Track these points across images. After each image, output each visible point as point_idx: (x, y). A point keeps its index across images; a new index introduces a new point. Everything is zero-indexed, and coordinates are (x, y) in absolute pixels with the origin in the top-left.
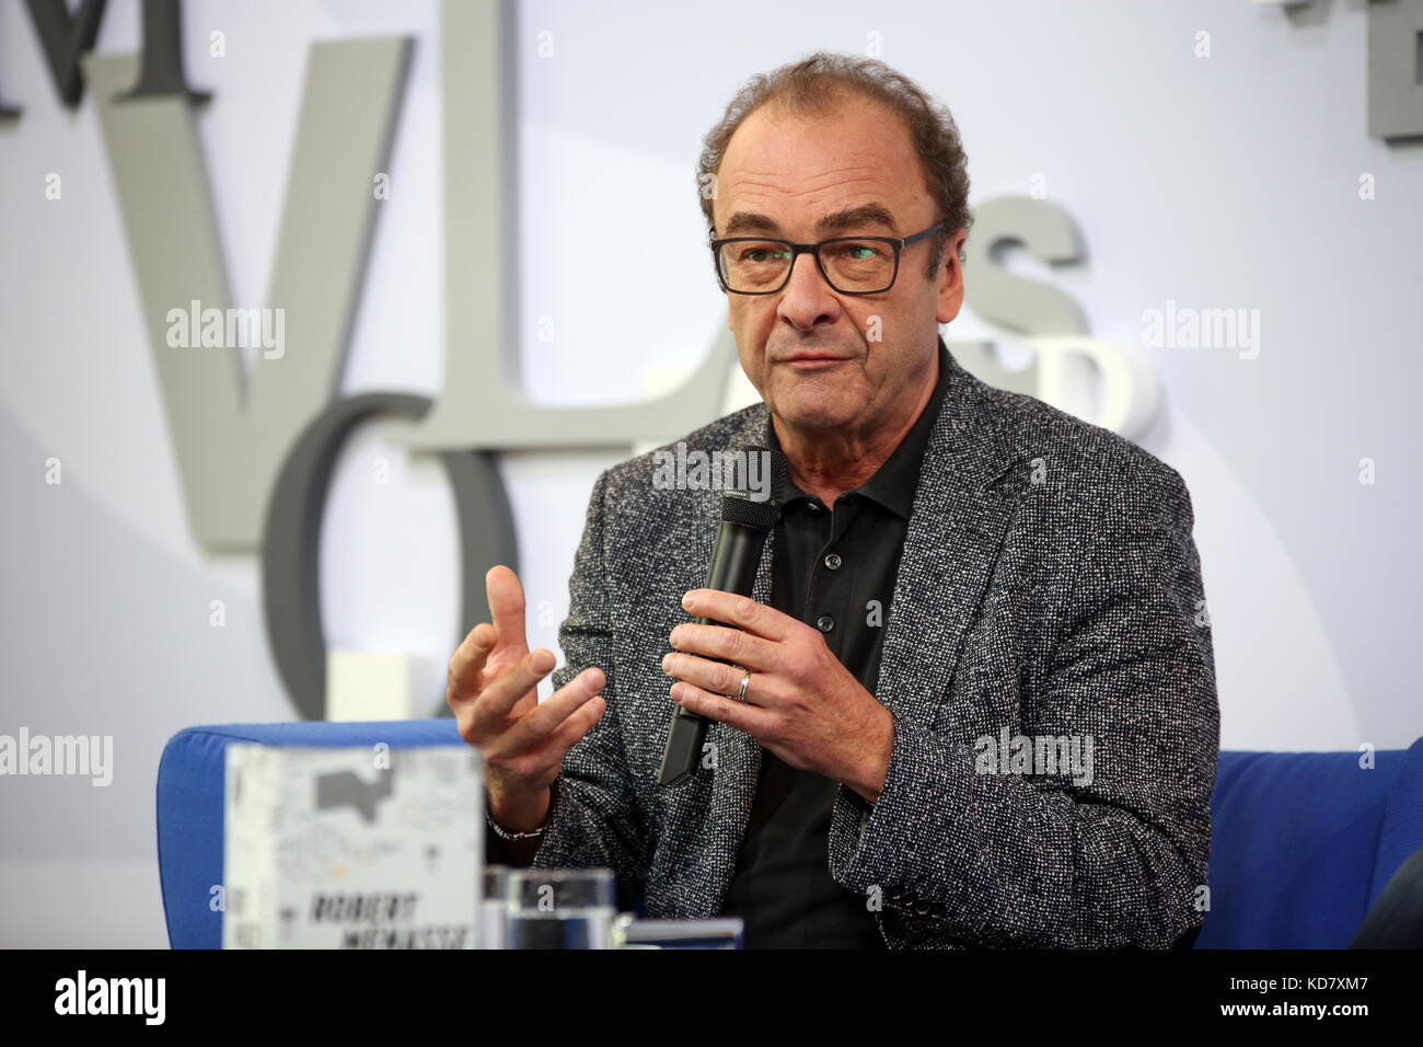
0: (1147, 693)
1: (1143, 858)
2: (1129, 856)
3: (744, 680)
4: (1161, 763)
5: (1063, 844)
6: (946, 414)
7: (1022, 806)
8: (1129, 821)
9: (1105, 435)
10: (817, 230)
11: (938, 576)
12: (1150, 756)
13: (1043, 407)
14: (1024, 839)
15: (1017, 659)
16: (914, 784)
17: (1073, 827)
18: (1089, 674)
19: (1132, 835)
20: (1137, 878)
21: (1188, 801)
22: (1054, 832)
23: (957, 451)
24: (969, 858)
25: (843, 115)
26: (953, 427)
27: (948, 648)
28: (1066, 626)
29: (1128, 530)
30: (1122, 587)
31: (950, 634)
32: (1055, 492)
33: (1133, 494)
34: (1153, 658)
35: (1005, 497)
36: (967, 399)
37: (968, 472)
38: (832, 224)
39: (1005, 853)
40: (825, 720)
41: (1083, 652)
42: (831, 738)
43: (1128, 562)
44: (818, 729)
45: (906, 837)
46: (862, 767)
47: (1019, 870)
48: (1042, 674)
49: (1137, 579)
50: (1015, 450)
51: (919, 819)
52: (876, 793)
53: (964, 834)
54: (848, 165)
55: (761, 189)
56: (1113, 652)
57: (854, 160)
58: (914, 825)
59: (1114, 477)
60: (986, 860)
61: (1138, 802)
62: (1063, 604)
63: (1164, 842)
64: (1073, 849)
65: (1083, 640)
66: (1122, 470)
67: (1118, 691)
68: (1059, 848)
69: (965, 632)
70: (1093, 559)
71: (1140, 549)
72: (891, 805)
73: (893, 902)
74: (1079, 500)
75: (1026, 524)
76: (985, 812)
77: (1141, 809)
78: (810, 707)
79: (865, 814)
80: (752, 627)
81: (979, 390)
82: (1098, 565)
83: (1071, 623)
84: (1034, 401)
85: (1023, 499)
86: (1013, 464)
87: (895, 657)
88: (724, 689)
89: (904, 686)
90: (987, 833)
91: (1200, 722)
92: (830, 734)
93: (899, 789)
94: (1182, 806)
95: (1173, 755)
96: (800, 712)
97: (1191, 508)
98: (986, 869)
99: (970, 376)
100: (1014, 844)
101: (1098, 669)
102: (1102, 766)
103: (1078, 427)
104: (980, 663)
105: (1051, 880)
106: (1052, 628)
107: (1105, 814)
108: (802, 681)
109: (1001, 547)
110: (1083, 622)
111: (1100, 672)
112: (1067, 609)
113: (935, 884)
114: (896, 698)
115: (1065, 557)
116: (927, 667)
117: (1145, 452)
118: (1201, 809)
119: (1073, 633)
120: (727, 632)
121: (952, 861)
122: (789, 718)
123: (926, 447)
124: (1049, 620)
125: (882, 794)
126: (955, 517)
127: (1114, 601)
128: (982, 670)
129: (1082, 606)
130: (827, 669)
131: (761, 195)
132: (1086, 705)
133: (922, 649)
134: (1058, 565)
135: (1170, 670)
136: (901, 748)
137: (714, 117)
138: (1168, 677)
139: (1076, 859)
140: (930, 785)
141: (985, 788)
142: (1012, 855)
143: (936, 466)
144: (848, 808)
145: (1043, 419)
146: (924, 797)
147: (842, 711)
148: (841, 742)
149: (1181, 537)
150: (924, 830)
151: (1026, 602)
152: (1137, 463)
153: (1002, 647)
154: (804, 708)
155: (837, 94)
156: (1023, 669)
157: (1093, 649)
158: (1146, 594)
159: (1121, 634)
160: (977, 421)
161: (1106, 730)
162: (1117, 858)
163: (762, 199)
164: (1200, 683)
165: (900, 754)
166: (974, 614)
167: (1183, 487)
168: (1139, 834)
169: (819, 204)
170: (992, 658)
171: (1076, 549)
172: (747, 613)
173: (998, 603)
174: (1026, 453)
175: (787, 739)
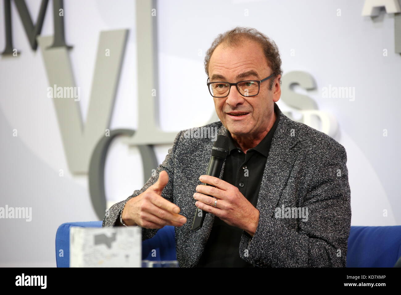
0: (331, 208)
1: (328, 254)
2: (324, 253)
3: (215, 201)
4: (335, 228)
5: (306, 249)
6: (279, 128)
7: (294, 238)
8: (324, 243)
9: (324, 135)
10: (237, 79)
11: (275, 174)
12: (331, 226)
13: (306, 127)
14: (294, 248)
15: (296, 197)
16: (264, 231)
17: (309, 245)
18: (315, 202)
19: (325, 247)
20: (326, 260)
21: (342, 239)
22: (303, 246)
23: (282, 138)
24: (279, 253)
25: (243, 46)
26: (281, 131)
27: (277, 194)
28: (310, 189)
29: (329, 163)
30: (326, 179)
31: (278, 190)
32: (309, 151)
33: (331, 153)
34: (333, 199)
35: (295, 152)
36: (285, 123)
37: (285, 144)
38: (240, 77)
39: (289, 252)
40: (239, 213)
41: (314, 196)
42: (240, 218)
43: (328, 172)
44: (236, 215)
45: (261, 246)
46: (249, 226)
47: (293, 257)
48: (302, 202)
49: (331, 177)
50: (298, 139)
51: (265, 242)
52: (253, 233)
53: (278, 246)
54: (245, 60)
55: (220, 68)
56: (322, 196)
57: (246, 59)
58: (264, 243)
59: (326, 147)
60: (283, 253)
61: (327, 238)
62: (309, 183)
63: (334, 250)
64: (309, 251)
65: (314, 193)
66: (328, 145)
67: (323, 207)
68: (305, 251)
69: (282, 190)
70: (319, 170)
71: (332, 168)
72: (257, 237)
73: (257, 264)
74: (315, 153)
75: (300, 159)
76: (284, 240)
77: (328, 240)
78: (234, 209)
79: (250, 239)
80: (218, 186)
81: (288, 121)
82: (320, 172)
83: (311, 188)
84: (304, 125)
85: (300, 152)
86: (298, 143)
87: (262, 196)
88: (210, 204)
89: (264, 205)
90: (284, 246)
91: (346, 217)
92: (240, 217)
93: (260, 233)
94: (340, 240)
95: (338, 226)
96: (231, 211)
97: (346, 157)
98: (283, 256)
99: (286, 117)
100: (292, 249)
101: (318, 201)
102: (317, 228)
103: (316, 132)
104: (285, 199)
105: (302, 260)
106: (306, 189)
107: (318, 241)
108: (232, 202)
109: (293, 166)
110: (314, 188)
111: (318, 202)
112: (310, 184)
113: (269, 260)
114: (262, 208)
115: (311, 170)
116: (271, 199)
117: (334, 140)
118: (345, 241)
119: (312, 191)
120: (211, 188)
121: (274, 254)
122: (228, 212)
123: (273, 137)
124: (305, 187)
125: (255, 234)
126: (280, 157)
127: (324, 182)
128: (286, 201)
129: (315, 183)
130: (239, 198)
131: (220, 69)
132: (314, 211)
133: (270, 194)
134: (308, 172)
135: (338, 202)
136: (261, 221)
137: (209, 46)
138: (337, 204)
139: (309, 254)
140: (269, 232)
141: (284, 233)
142: (291, 252)
143: (275, 142)
144: (245, 237)
145: (306, 130)
146: (267, 235)
147: (244, 210)
148: (243, 219)
149: (343, 165)
150: (266, 245)
151: (299, 182)
152: (332, 144)
153: (292, 194)
154: (232, 209)
155: (241, 39)
156: (297, 200)
157: (316, 195)
158: (333, 181)
159: (325, 192)
160: (287, 130)
161: (319, 218)
162: (320, 254)
163: (221, 71)
164: (347, 206)
165: (261, 223)
166: (285, 185)
167: (345, 151)
168: (327, 247)
169: (236, 72)
170: (289, 197)
171: (314, 167)
172: (217, 183)
173: (291, 182)
174: (301, 140)
175: (228, 218)
